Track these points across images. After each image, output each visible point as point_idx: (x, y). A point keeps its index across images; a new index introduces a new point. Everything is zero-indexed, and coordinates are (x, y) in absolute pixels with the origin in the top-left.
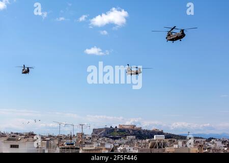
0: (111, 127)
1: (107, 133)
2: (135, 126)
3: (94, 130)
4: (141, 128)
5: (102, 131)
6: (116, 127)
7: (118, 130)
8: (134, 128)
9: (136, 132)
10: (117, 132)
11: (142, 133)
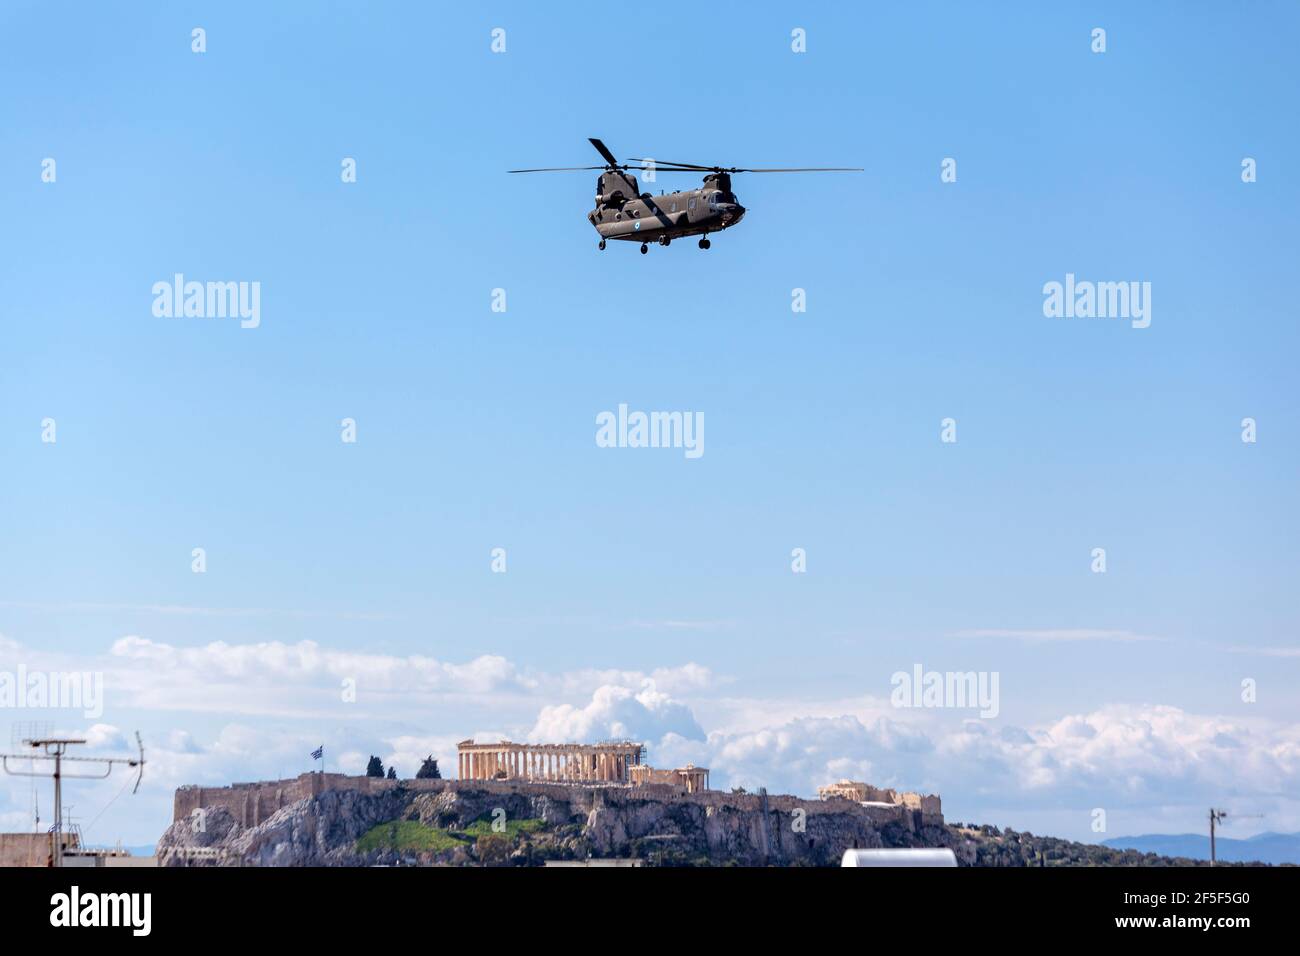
0: (375, 767)
1: (335, 832)
2: (637, 754)
3: (187, 799)
4: (697, 774)
5: (282, 815)
6: (430, 769)
7: (449, 799)
8: (620, 774)
9: (646, 815)
10: (446, 819)
11: (716, 833)
